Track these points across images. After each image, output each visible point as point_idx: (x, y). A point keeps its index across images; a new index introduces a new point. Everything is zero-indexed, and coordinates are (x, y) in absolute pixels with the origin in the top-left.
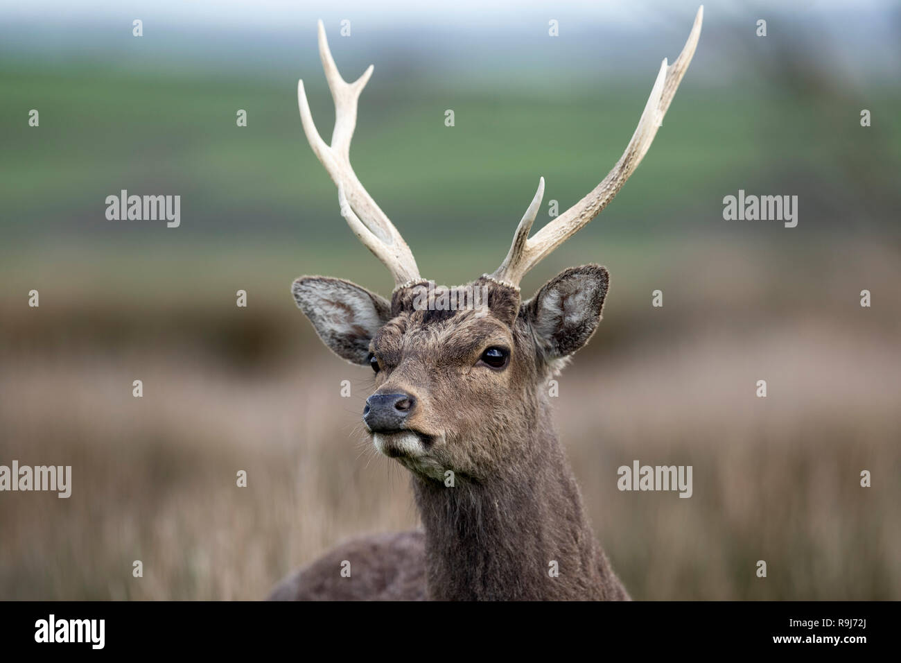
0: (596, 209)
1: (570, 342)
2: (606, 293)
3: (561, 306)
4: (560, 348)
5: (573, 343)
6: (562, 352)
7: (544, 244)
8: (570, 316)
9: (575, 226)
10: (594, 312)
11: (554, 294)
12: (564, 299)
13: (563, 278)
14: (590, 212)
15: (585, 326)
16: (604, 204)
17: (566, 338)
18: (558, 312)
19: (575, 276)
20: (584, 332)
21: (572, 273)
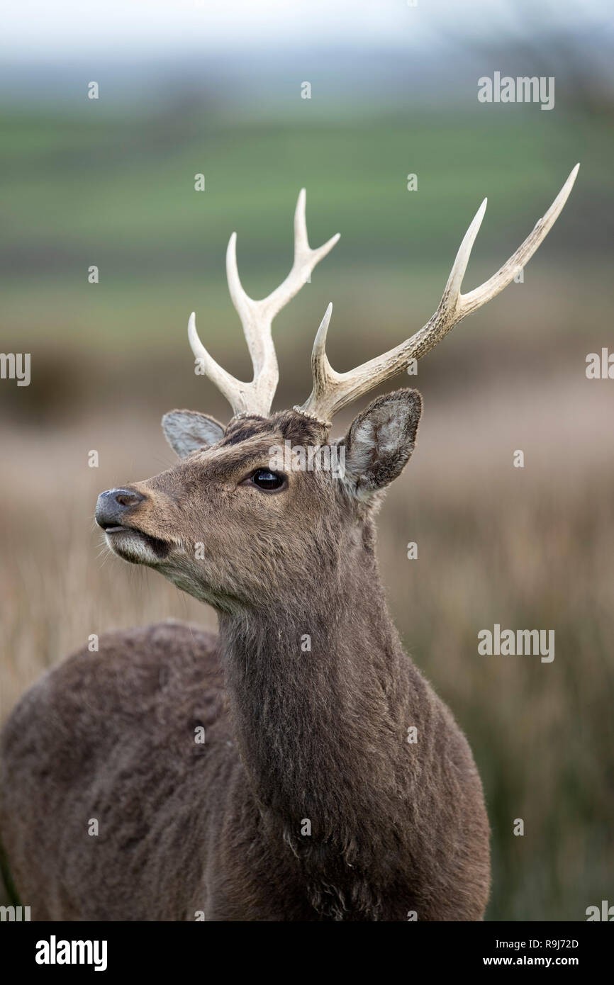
0: (414, 348)
1: (386, 472)
2: (419, 416)
3: (375, 437)
4: (375, 479)
5: (389, 473)
6: (378, 484)
7: (357, 380)
8: (384, 446)
9: (391, 365)
10: (409, 439)
11: (367, 425)
12: (376, 429)
13: (375, 407)
14: (408, 351)
15: (400, 453)
16: (421, 344)
17: (382, 469)
18: (372, 444)
19: (386, 403)
20: (399, 460)
21: (383, 401)
